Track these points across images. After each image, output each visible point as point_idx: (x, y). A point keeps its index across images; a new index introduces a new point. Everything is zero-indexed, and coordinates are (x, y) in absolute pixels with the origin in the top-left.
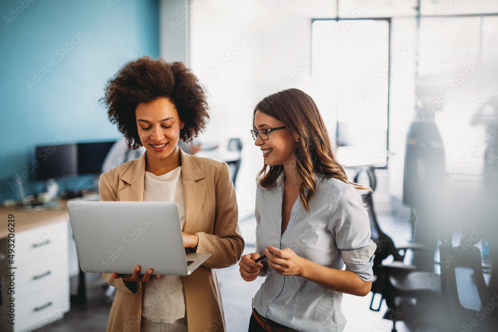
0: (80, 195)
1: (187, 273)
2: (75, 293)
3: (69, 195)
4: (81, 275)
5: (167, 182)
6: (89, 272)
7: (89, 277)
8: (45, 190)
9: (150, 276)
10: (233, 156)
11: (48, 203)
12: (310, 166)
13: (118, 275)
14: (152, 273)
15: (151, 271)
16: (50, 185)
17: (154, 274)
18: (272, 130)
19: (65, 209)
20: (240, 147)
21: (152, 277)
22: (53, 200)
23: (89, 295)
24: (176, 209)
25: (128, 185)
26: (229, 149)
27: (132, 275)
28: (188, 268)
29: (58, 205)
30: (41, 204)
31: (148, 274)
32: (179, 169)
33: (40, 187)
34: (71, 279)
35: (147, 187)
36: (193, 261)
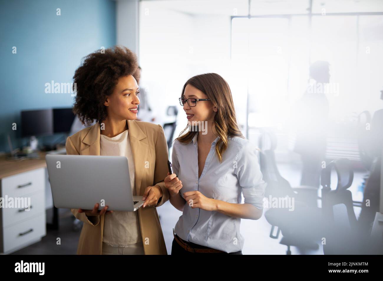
0: (55, 149)
1: (134, 209)
2: (50, 222)
3: (46, 148)
4: (55, 210)
5: (118, 142)
6: (61, 208)
7: (61, 211)
8: (28, 145)
9: (105, 211)
10: (171, 120)
11: (31, 154)
12: (225, 129)
13: (83, 211)
14: (107, 209)
15: (107, 208)
16: (32, 140)
17: (108, 210)
18: (200, 100)
19: (43, 159)
20: (176, 113)
21: (107, 212)
22: (34, 151)
23: (61, 223)
24: (126, 161)
25: (88, 146)
26: (168, 114)
27: (92, 210)
28: (134, 206)
29: (38, 155)
30: (25, 155)
31: (104, 210)
32: (127, 132)
33: (24, 142)
34: (47, 211)
35: (102, 147)
36: (138, 202)
